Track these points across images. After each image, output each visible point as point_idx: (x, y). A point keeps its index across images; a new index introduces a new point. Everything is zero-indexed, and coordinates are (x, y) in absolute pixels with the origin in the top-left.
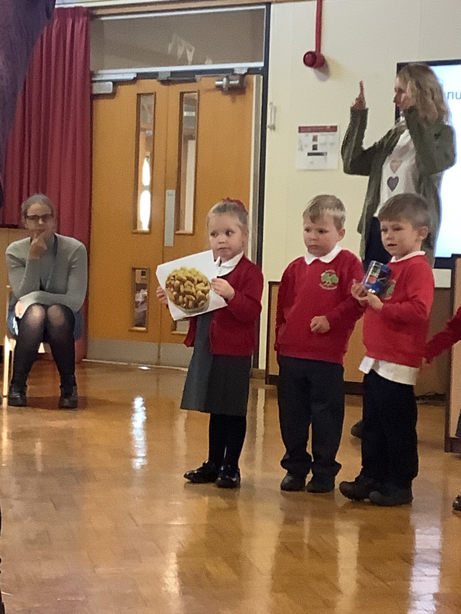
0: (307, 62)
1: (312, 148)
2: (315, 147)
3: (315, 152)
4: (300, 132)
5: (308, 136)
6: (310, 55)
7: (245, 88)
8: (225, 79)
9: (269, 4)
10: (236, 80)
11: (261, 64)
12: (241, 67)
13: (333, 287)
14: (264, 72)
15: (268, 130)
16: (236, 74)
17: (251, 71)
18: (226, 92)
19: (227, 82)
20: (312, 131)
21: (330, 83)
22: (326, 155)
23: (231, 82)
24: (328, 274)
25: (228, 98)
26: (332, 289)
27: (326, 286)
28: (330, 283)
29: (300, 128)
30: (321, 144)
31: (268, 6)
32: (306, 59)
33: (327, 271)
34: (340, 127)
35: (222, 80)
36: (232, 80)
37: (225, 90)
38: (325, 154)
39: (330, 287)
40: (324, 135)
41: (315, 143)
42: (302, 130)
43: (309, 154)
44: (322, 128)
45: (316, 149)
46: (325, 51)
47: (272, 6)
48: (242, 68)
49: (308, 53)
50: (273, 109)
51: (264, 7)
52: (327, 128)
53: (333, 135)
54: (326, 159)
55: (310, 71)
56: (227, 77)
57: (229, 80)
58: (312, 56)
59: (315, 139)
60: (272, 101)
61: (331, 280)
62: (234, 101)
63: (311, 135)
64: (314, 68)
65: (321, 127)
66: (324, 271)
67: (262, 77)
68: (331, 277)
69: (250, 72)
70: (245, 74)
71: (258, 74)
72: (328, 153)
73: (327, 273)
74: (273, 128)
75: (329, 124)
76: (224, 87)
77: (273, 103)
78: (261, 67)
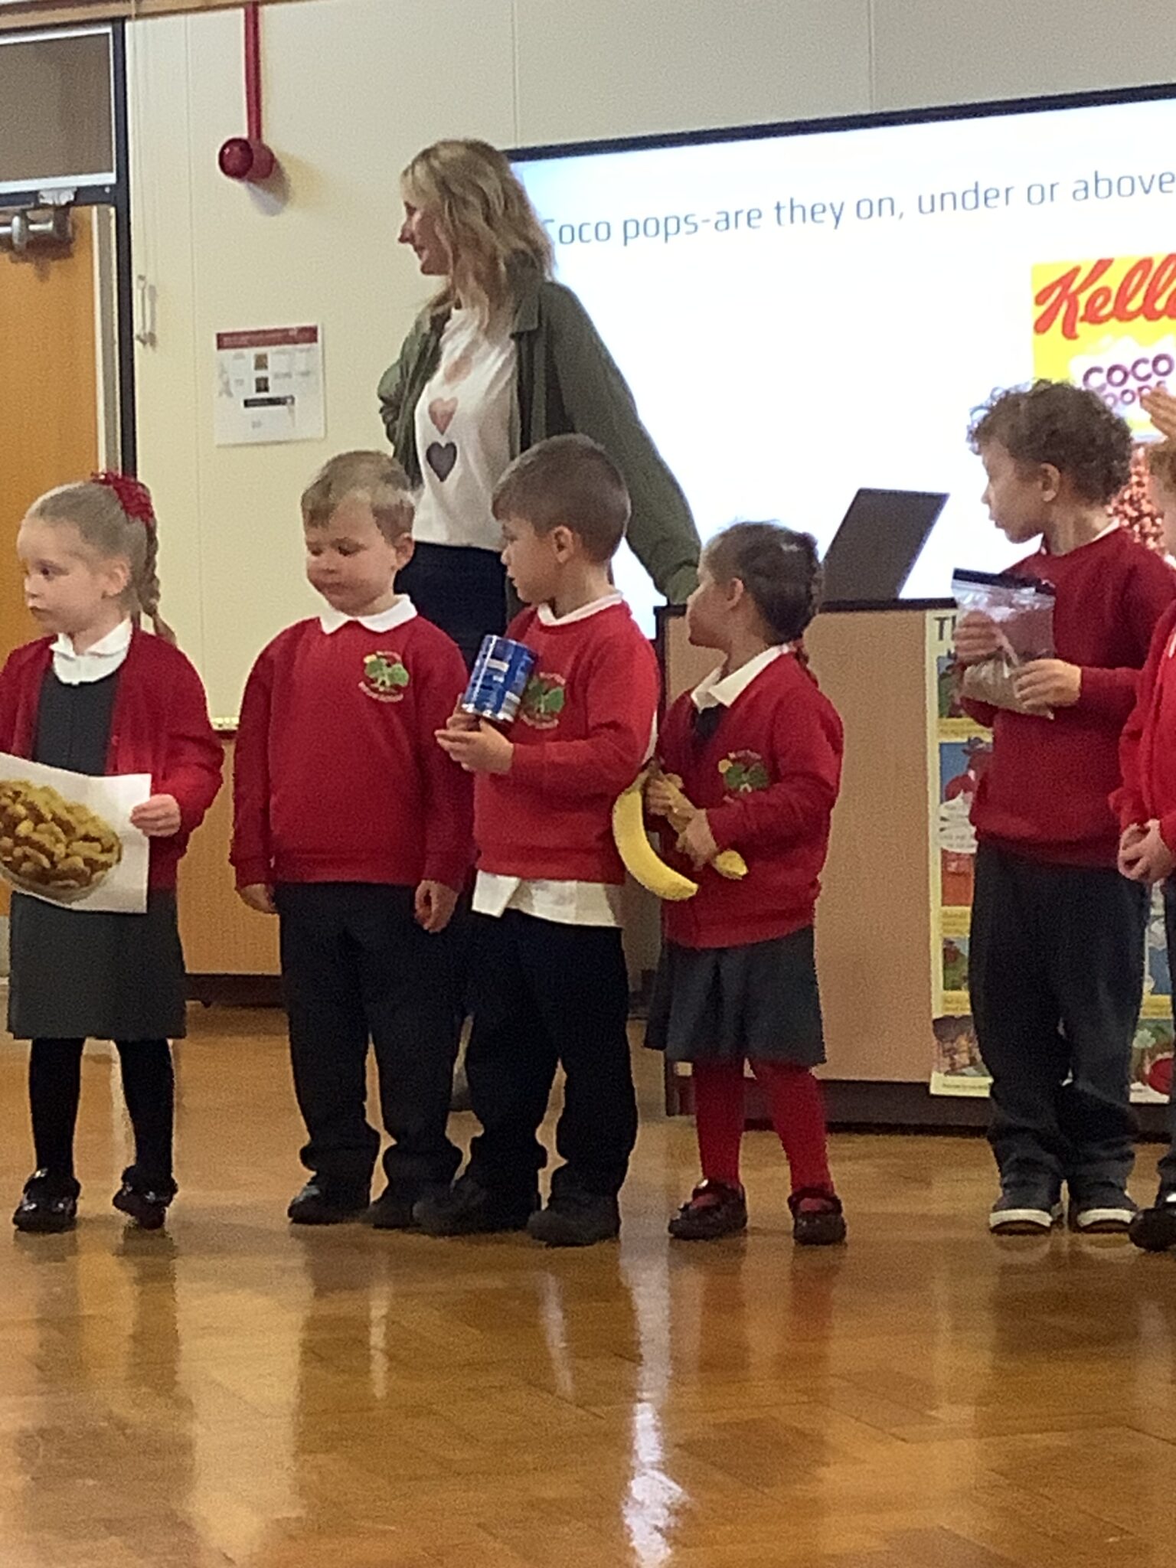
0: (230, 164)
1: (254, 388)
2: (262, 385)
3: (263, 398)
4: (220, 346)
5: (242, 356)
6: (236, 149)
7: (71, 241)
8: (16, 221)
9: (119, 22)
10: (47, 221)
11: (110, 178)
12: (56, 188)
13: (393, 695)
14: (119, 197)
15: (137, 344)
16: (45, 206)
17: (84, 196)
18: (20, 253)
19: (21, 229)
20: (252, 344)
21: (291, 216)
22: (293, 402)
23: (32, 227)
24: (384, 661)
25: (27, 269)
26: (390, 699)
27: (375, 690)
28: (388, 683)
29: (220, 337)
30: (276, 376)
31: (119, 25)
32: (225, 159)
33: (380, 653)
34: (323, 330)
35: (9, 224)
36: (33, 222)
37: (17, 249)
38: (289, 401)
39: (385, 693)
40: (283, 353)
41: (261, 373)
42: (224, 341)
43: (247, 403)
44: (279, 335)
45: (266, 389)
46: (274, 138)
47: (128, 25)
48: (60, 190)
49: (231, 143)
50: (147, 291)
51: (108, 29)
52: (291, 333)
53: (308, 350)
54: (291, 412)
55: (238, 188)
56: (22, 214)
57: (27, 222)
58: (241, 149)
59: (261, 363)
60: (143, 274)
61: (391, 676)
62: (43, 276)
63: (250, 353)
64: (250, 180)
65: (276, 331)
66: (374, 653)
67: (112, 210)
68: (390, 670)
69: (81, 199)
70: (69, 204)
71: (103, 203)
72: (296, 397)
73: (379, 657)
74: (150, 340)
75: (294, 324)
76: (16, 241)
77: (148, 278)
78: (111, 186)
